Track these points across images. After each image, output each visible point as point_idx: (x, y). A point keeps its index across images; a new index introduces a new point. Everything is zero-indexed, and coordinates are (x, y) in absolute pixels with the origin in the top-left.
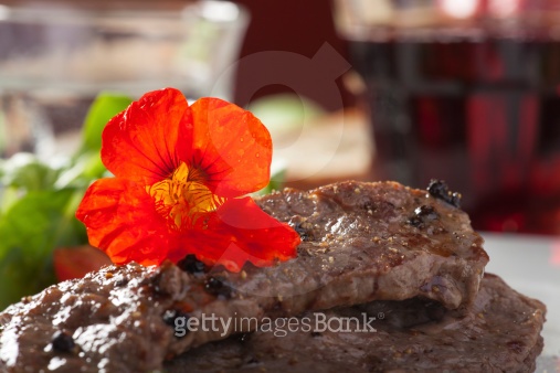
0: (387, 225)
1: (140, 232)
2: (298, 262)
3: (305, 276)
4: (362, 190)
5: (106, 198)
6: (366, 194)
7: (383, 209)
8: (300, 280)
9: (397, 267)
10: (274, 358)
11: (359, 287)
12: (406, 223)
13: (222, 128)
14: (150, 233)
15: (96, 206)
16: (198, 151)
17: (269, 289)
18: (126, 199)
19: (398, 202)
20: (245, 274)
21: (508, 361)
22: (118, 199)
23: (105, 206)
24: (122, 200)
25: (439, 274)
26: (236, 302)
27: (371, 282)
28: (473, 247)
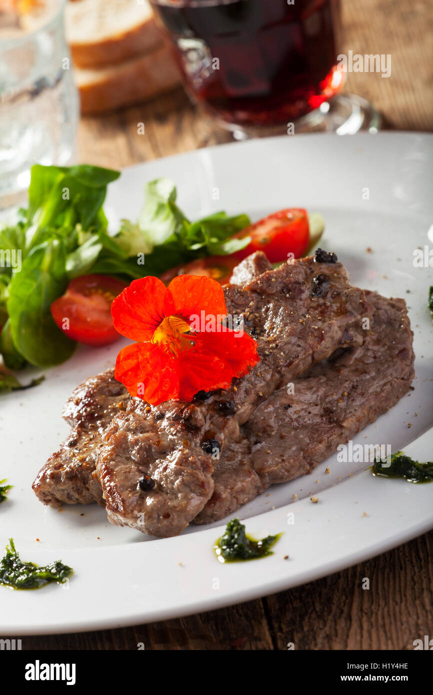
0: (302, 303)
1: (158, 374)
2: (263, 363)
3: (271, 373)
4: (276, 278)
5: (130, 361)
6: (280, 280)
7: (294, 289)
8: (268, 377)
9: (323, 342)
10: (270, 436)
11: (303, 364)
12: (313, 296)
13: (191, 294)
14: (163, 370)
15: (126, 368)
16: (179, 311)
17: (253, 392)
18: (143, 355)
19: (301, 278)
20: (236, 389)
21: (403, 370)
22: (138, 358)
23: (131, 366)
24: (140, 357)
25: (346, 330)
26: (239, 412)
27: (310, 358)
28: (360, 303)
